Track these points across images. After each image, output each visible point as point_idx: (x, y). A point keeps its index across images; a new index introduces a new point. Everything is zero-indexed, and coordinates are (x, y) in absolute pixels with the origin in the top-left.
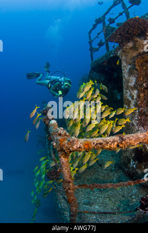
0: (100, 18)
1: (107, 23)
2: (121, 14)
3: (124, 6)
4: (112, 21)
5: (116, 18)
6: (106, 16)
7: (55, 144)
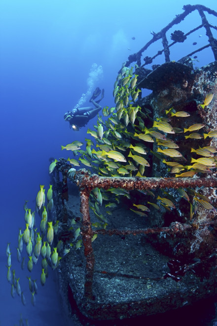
0: (135, 54)
1: (143, 62)
2: (160, 53)
3: (165, 42)
4: (148, 60)
5: (154, 57)
6: (143, 53)
7: (78, 181)
